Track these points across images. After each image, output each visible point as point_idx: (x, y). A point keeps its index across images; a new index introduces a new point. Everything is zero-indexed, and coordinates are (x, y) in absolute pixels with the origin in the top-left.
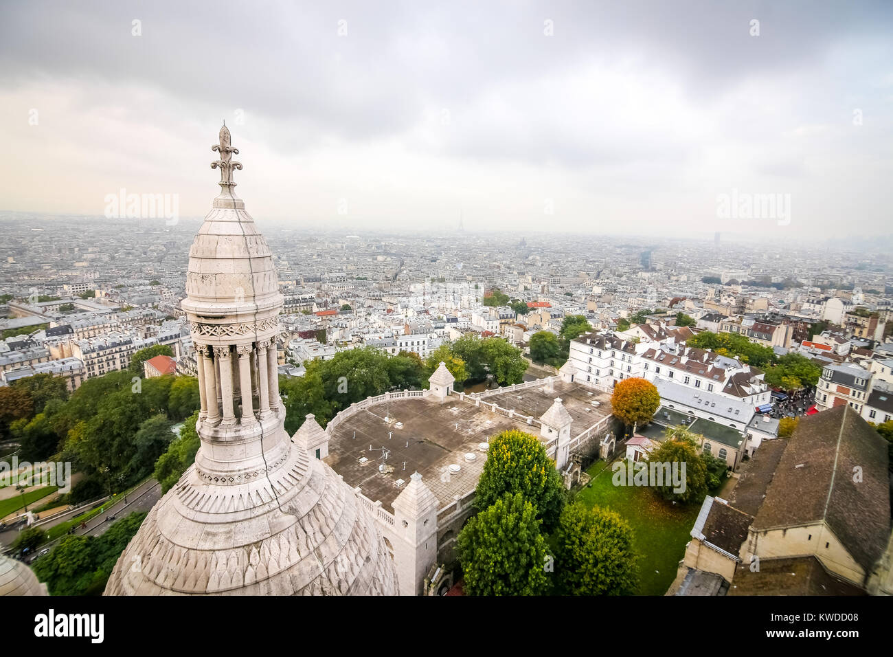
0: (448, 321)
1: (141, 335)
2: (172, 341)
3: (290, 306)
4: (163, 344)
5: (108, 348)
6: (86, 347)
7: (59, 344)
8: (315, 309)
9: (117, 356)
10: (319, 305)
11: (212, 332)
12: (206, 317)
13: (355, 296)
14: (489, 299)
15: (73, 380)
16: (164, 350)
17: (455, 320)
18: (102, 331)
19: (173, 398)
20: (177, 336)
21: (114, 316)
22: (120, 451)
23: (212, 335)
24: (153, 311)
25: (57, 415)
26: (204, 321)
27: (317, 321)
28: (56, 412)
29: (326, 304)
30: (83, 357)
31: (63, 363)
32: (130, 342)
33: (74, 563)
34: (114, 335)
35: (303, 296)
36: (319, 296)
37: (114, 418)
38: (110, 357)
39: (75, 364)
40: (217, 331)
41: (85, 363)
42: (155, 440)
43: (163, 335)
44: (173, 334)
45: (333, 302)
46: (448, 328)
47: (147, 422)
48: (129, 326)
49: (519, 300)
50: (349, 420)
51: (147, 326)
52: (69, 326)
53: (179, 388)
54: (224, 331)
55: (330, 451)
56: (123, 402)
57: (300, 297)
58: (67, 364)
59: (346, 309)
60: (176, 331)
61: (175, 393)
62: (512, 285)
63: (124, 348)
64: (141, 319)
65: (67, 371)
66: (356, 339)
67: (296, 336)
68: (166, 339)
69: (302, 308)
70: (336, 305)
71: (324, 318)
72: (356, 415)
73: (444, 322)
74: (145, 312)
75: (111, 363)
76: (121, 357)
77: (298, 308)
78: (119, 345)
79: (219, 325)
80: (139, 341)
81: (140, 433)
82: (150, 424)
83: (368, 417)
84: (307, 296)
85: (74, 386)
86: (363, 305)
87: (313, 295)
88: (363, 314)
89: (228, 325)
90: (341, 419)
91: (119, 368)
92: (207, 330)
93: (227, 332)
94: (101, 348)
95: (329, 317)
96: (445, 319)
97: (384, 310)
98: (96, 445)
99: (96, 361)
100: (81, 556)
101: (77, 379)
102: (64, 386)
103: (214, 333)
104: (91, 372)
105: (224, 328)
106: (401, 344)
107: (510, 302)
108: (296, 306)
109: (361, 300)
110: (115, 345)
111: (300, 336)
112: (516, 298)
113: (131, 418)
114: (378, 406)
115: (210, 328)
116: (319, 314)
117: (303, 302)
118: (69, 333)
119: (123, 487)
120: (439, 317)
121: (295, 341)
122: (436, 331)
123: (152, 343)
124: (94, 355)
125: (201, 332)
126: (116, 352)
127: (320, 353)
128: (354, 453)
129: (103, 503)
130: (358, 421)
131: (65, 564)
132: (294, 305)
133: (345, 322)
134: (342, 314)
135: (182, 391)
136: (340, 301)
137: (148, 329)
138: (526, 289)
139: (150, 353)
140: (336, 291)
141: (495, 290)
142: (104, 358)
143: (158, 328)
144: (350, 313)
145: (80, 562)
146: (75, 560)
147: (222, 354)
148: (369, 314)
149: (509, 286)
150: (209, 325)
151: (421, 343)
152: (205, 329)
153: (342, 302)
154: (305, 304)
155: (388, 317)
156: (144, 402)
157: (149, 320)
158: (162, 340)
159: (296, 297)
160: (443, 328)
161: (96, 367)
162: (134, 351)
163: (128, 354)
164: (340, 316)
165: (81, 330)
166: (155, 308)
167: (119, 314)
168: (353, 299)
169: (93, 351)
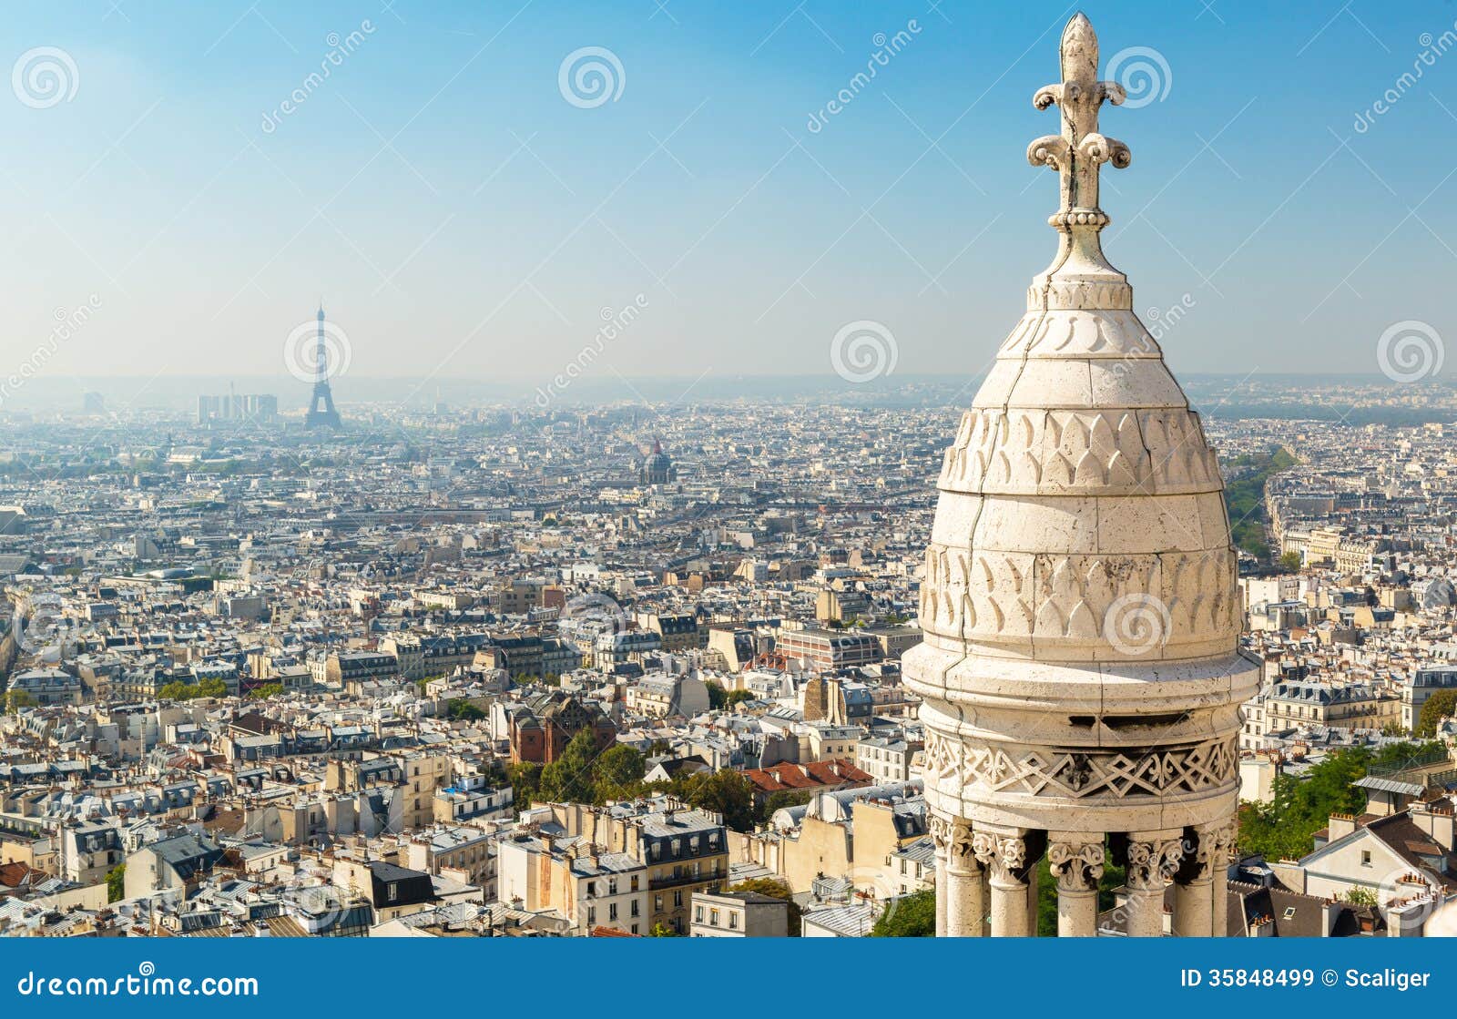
11: (1136, 780)
12: (1114, 722)
23: (1136, 790)
26: (1111, 738)
40: (1155, 773)
54: (1175, 774)
79: (1161, 751)
89: (1187, 750)
92: (1118, 773)
93: (1186, 776)
103: (1143, 784)
105: (1176, 761)
115: (1130, 765)
125: (1084, 781)
147: (1154, 865)
150: (1132, 753)
152: (1103, 772)
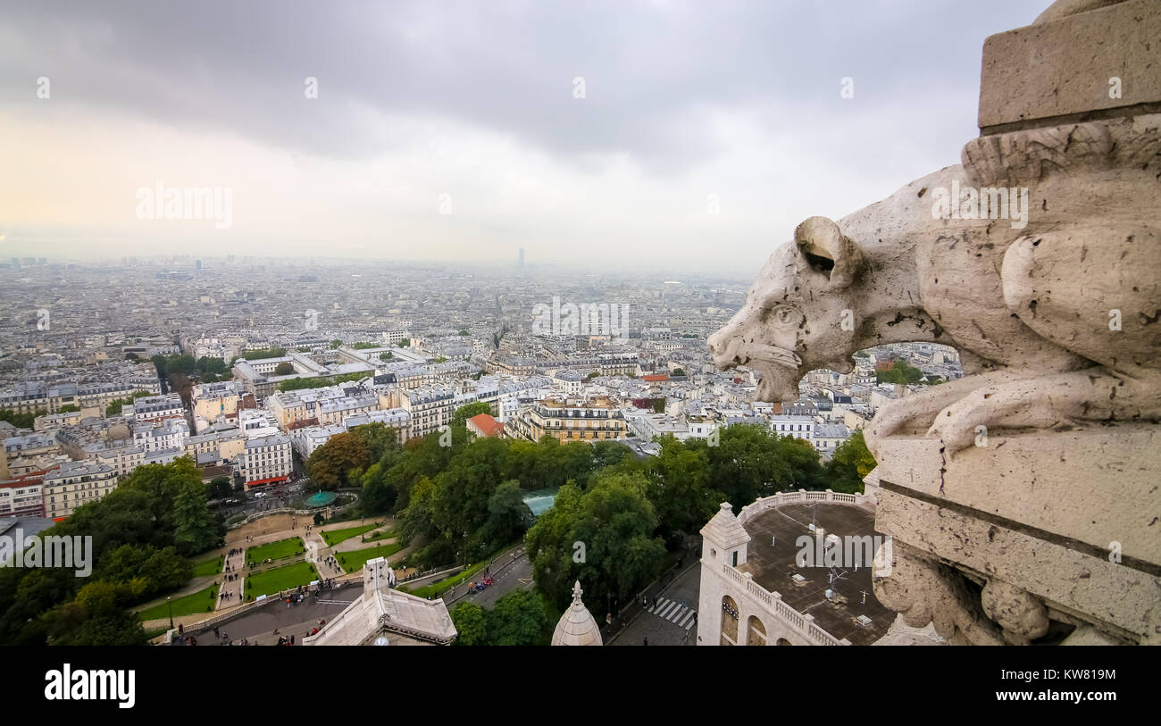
0: (836, 400)
1: (459, 389)
2: (490, 399)
3: (609, 366)
4: (482, 401)
5: (433, 401)
6: (414, 398)
7: (389, 393)
8: (639, 372)
9: (440, 410)
10: (644, 367)
13: (688, 359)
14: (888, 373)
15: (400, 433)
16: (485, 408)
17: (847, 400)
18: (421, 382)
19: (511, 464)
20: (495, 393)
21: (432, 367)
22: (470, 517)
24: (467, 364)
25: (395, 468)
27: (647, 387)
28: (393, 465)
29: (652, 367)
30: (411, 408)
31: (393, 413)
32: (452, 396)
33: (474, 634)
34: (437, 388)
35: (625, 355)
36: (641, 356)
37: (471, 478)
38: (434, 410)
39: (403, 415)
41: (412, 415)
42: (510, 509)
43: (481, 391)
44: (492, 391)
45: (660, 365)
46: (838, 410)
47: (501, 486)
48: (448, 379)
49: (939, 377)
50: (758, 519)
51: (464, 380)
52: (393, 375)
53: (519, 452)
55: (748, 558)
56: (476, 461)
57: (621, 356)
58: (398, 415)
59: (678, 374)
60: (494, 388)
61: (515, 458)
62: (921, 354)
63: (446, 402)
64: (456, 372)
65: (396, 422)
66: (712, 414)
67: (629, 404)
68: (485, 396)
69: (623, 370)
70: (664, 369)
71: (653, 384)
72: (765, 515)
73: (830, 401)
74: (460, 365)
75: (434, 417)
76: (443, 412)
77: (618, 370)
78: (442, 398)
80: (459, 397)
81: (493, 498)
82: (505, 490)
83: (782, 519)
84: (630, 356)
85: (400, 439)
86: (700, 371)
87: (635, 355)
88: (703, 382)
90: (748, 517)
91: (441, 424)
94: (427, 400)
95: (658, 384)
96: (831, 396)
97: (731, 379)
98: (448, 505)
99: (421, 414)
100: (480, 627)
101: (404, 431)
102: (393, 439)
104: (416, 426)
106: (775, 426)
107: (924, 379)
108: (616, 367)
109: (697, 364)
110: (439, 398)
111: (634, 404)
112: (934, 374)
113: (483, 479)
114: (793, 507)
116: (648, 379)
117: (625, 363)
118: (392, 382)
119: (477, 556)
120: (822, 394)
121: (629, 410)
122: (820, 413)
123: (472, 400)
124: (420, 407)
126: (439, 406)
127: (667, 428)
128: (780, 566)
129: (458, 573)
130: (771, 523)
131: (467, 633)
132: (614, 366)
133: (683, 391)
134: (674, 380)
135: (523, 456)
136: (669, 363)
137: (465, 383)
138: (946, 360)
139: (472, 410)
140: (663, 350)
141: (897, 360)
142: (429, 412)
143: (474, 383)
144: (686, 379)
145: (479, 634)
146: (474, 630)
148: (712, 384)
149: (917, 356)
151: (804, 428)
153: (673, 366)
154: (626, 365)
155: (737, 388)
156: (494, 463)
157: (463, 373)
158: (481, 397)
159: (616, 356)
160: (829, 409)
161: (421, 421)
162: (456, 407)
163: (449, 410)
164: (673, 384)
165: (402, 379)
166: (468, 360)
167: (435, 364)
168: (685, 362)
169: (420, 403)
